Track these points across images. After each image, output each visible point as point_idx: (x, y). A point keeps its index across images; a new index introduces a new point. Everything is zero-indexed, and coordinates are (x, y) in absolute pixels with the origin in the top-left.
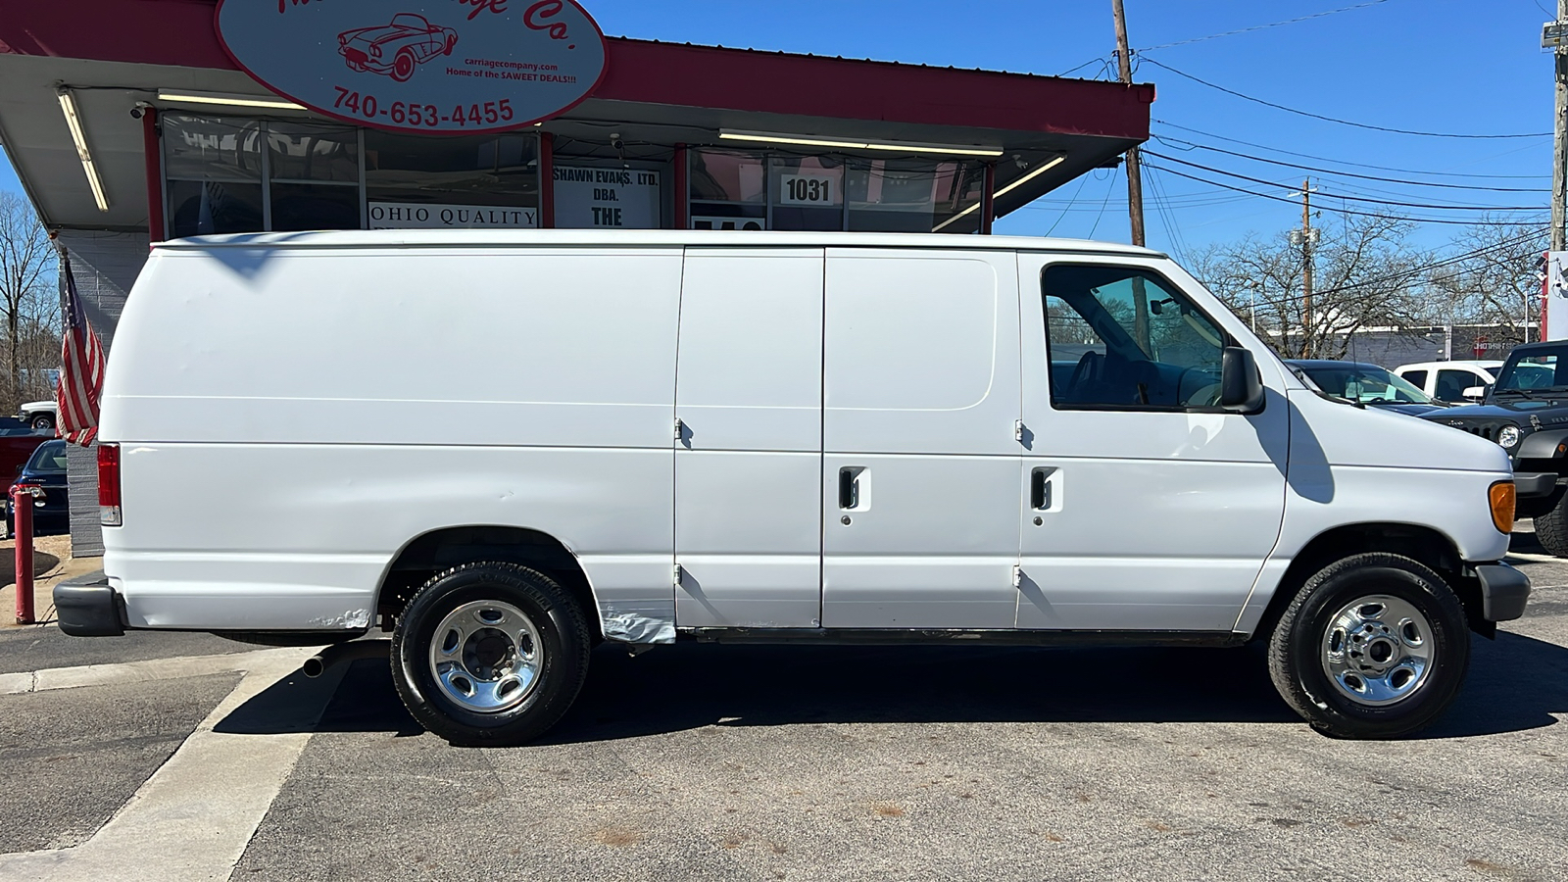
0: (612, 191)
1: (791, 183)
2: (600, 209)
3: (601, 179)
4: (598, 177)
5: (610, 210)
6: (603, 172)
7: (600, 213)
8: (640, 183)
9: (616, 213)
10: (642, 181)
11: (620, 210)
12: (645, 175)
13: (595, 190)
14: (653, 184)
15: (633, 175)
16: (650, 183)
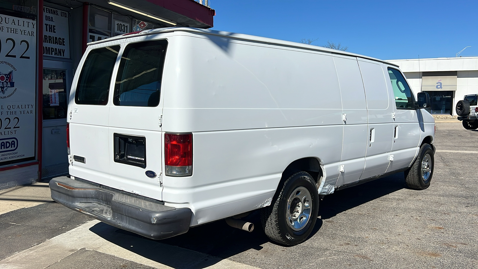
0: (52, 17)
1: (118, 24)
2: (48, 25)
3: (48, 11)
4: (47, 10)
5: (51, 25)
6: (48, 9)
7: (48, 26)
8: (61, 16)
9: (54, 28)
10: (62, 15)
11: (55, 26)
12: (63, 13)
13: (46, 16)
14: (66, 17)
15: (59, 12)
16: (65, 17)
